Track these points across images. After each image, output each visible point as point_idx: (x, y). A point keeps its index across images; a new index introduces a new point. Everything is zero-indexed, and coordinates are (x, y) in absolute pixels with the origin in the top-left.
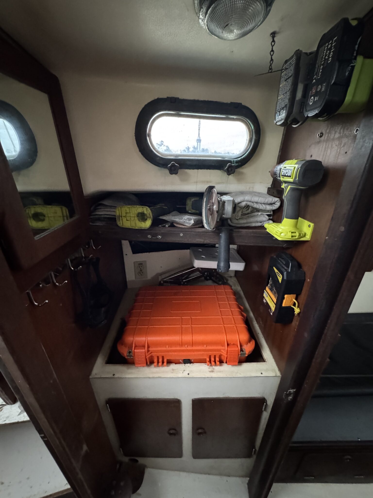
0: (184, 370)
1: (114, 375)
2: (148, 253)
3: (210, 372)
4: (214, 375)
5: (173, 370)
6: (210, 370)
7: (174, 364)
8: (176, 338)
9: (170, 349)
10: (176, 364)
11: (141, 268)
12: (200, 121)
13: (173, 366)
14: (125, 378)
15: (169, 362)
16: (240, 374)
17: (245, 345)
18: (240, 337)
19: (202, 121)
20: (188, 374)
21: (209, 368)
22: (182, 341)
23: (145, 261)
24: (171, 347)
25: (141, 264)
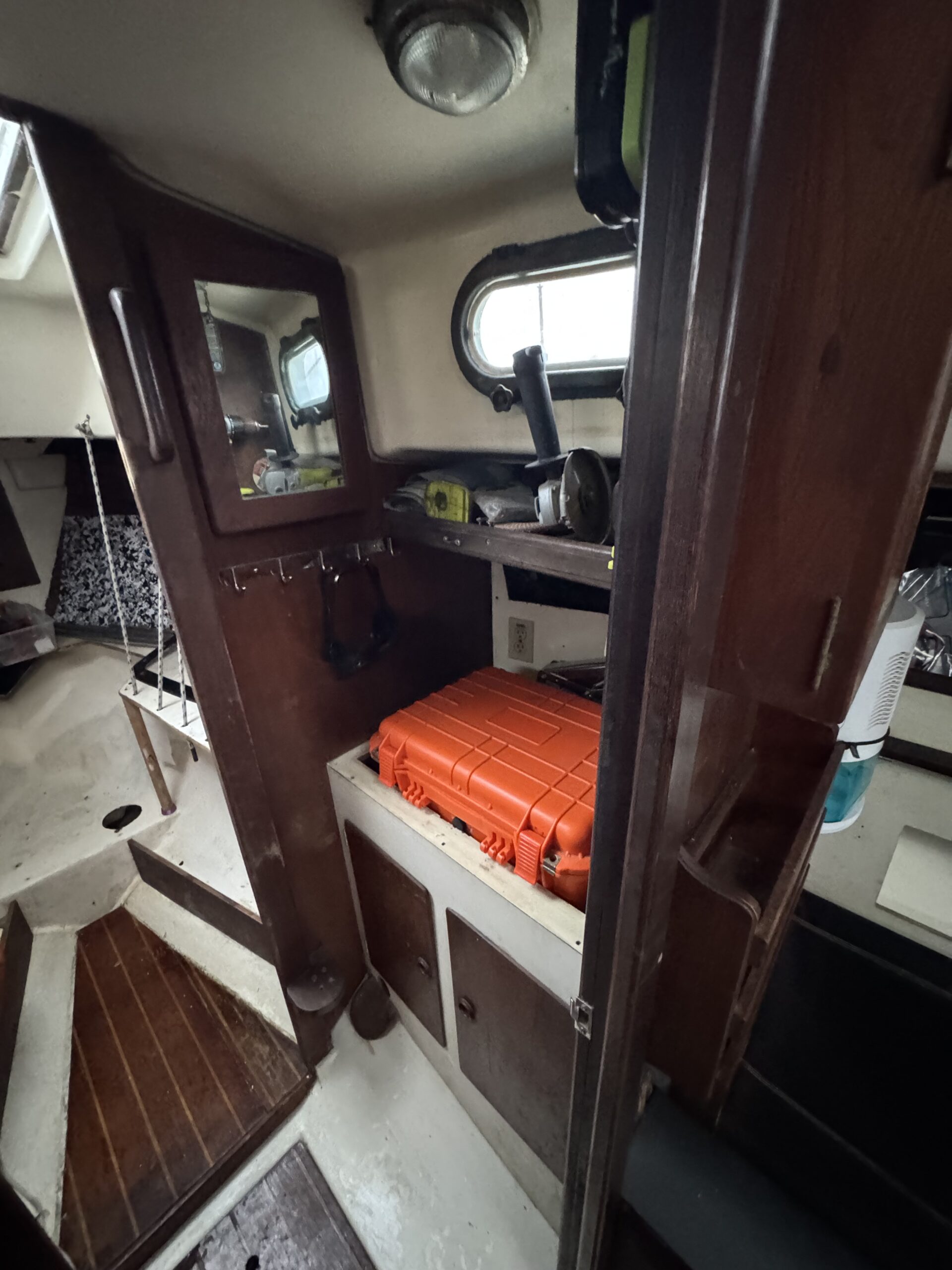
0: (443, 835)
1: (353, 778)
2: (538, 605)
3: (482, 866)
4: (482, 875)
5: (428, 823)
6: (484, 864)
7: (439, 816)
8: (445, 761)
9: (433, 777)
10: (442, 817)
11: (522, 635)
12: (540, 288)
13: (434, 818)
14: (361, 790)
15: (432, 807)
16: (532, 910)
17: (567, 852)
18: (560, 824)
19: (547, 285)
20: (443, 844)
21: (486, 861)
22: (452, 771)
23: (533, 623)
24: (436, 776)
25: (522, 626)
